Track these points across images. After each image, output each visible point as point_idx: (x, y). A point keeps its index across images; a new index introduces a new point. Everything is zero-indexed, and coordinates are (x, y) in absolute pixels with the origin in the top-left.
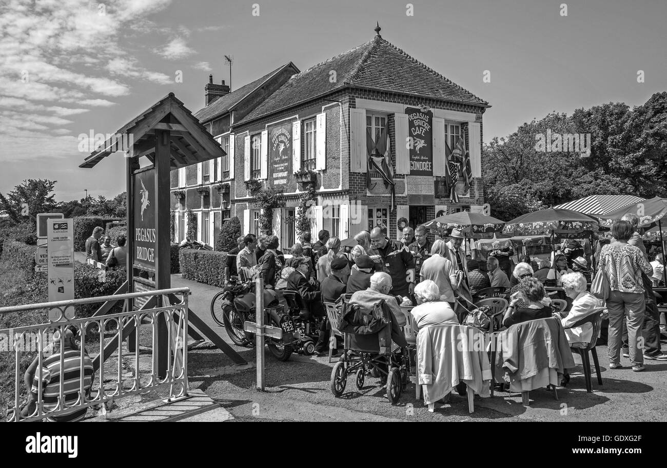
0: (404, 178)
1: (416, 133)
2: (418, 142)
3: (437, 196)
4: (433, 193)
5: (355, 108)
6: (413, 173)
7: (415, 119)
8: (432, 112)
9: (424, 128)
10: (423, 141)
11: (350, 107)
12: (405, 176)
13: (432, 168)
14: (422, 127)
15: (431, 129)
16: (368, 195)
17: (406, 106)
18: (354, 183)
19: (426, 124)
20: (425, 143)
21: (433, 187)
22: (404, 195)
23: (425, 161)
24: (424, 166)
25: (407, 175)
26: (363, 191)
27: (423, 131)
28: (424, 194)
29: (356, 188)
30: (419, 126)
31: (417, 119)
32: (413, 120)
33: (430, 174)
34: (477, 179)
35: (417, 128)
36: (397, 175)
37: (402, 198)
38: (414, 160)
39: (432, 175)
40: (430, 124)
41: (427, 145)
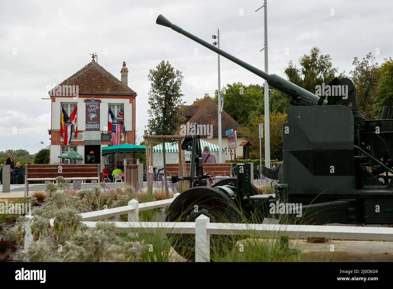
0: (82, 132)
1: (90, 111)
2: (92, 115)
3: (102, 141)
4: (100, 139)
5: (55, 102)
6: (87, 130)
8: (101, 100)
9: (96, 108)
11: (52, 102)
12: (83, 131)
13: (99, 127)
14: (94, 107)
15: (99, 109)
16: (61, 140)
17: (84, 99)
18: (53, 135)
19: (97, 106)
20: (96, 115)
21: (100, 136)
22: (82, 140)
23: (96, 124)
24: (96, 126)
26: (59, 139)
27: (95, 110)
28: (95, 139)
29: (55, 138)
30: (92, 108)
31: (91, 104)
32: (89, 105)
33: (99, 130)
34: (130, 131)
35: (91, 108)
36: (78, 131)
37: (81, 142)
38: (88, 124)
39: (100, 131)
40: (99, 106)
41: (96, 116)
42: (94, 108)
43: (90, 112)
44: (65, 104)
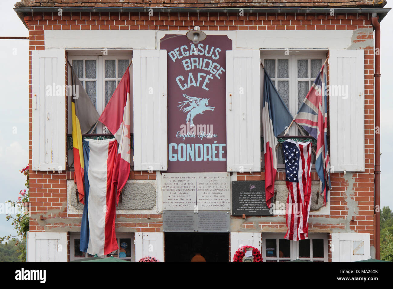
0: (154, 178)
1: (187, 86)
2: (193, 104)
3: (237, 214)
4: (228, 206)
5: (43, 48)
6: (172, 167)
7: (184, 58)
8: (229, 37)
9: (208, 73)
10: (205, 101)
11: (31, 48)
12: (158, 174)
13: (225, 156)
14: (202, 71)
15: (224, 75)
16: (69, 212)
17: (162, 34)
18: (39, 190)
19: (212, 65)
20: (210, 104)
21: (228, 195)
22: (153, 212)
23: (211, 140)
25: (162, 172)
26: (60, 204)
27: (207, 81)
28: (205, 208)
29: (45, 200)
30: (195, 72)
31: (189, 57)
32: (179, 61)
33: (221, 167)
34: (355, 173)
35: (190, 75)
36: (139, 172)
37: (150, 217)
38: (179, 141)
39: (225, 170)
40: (224, 65)
41: (212, 109)
42: (200, 74)
43: (186, 91)
44: (84, 59)
